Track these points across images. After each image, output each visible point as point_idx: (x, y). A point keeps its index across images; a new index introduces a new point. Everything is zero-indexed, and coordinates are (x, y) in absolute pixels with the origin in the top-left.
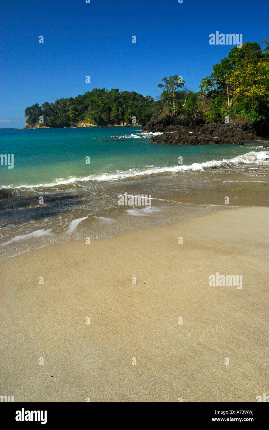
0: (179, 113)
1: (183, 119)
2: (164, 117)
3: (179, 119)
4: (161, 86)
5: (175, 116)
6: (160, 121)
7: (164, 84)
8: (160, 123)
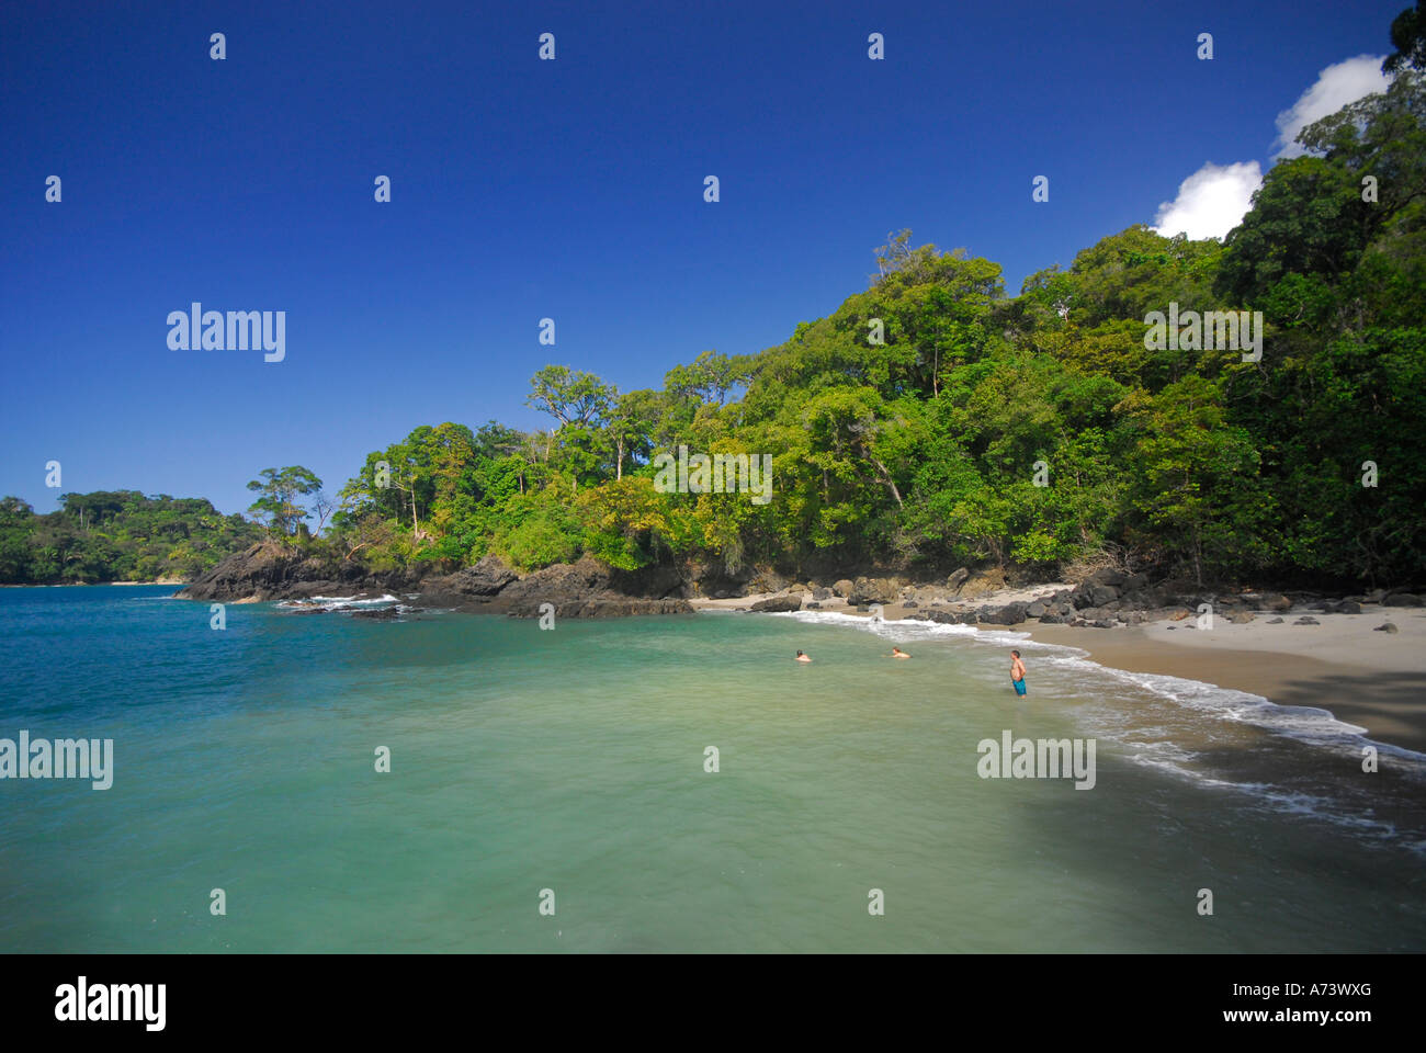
0: (308, 553)
1: (319, 567)
2: (267, 562)
3: (309, 567)
4: (255, 485)
5: (297, 560)
6: (257, 572)
7: (265, 481)
8: (255, 576)
